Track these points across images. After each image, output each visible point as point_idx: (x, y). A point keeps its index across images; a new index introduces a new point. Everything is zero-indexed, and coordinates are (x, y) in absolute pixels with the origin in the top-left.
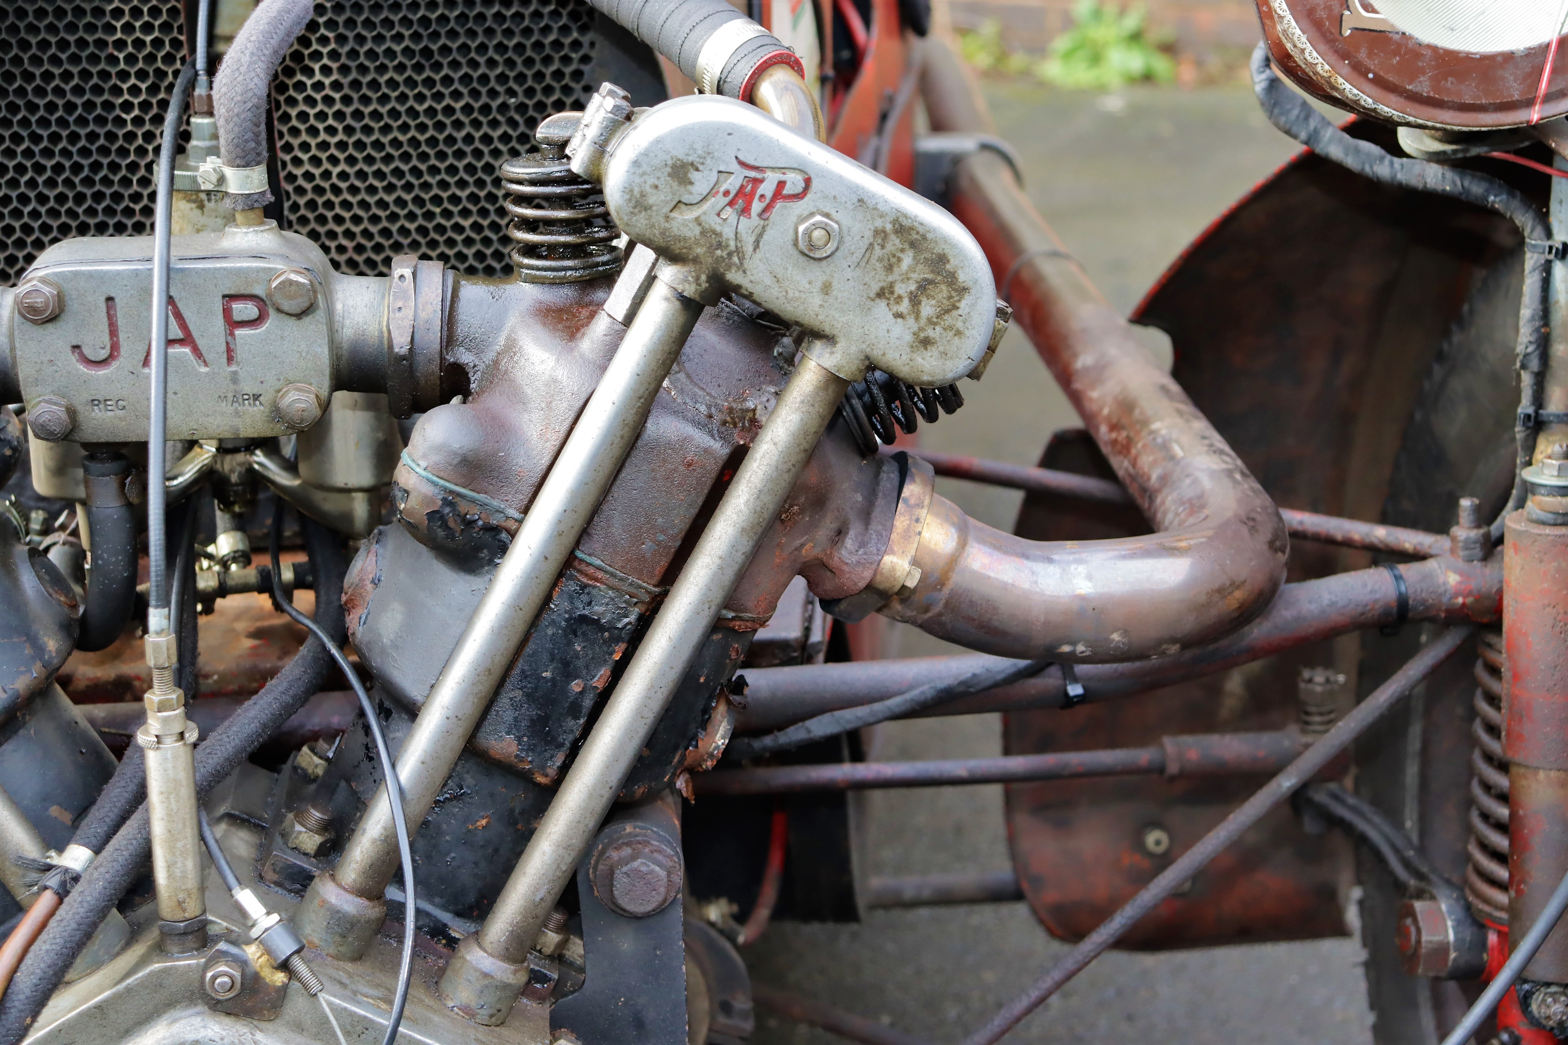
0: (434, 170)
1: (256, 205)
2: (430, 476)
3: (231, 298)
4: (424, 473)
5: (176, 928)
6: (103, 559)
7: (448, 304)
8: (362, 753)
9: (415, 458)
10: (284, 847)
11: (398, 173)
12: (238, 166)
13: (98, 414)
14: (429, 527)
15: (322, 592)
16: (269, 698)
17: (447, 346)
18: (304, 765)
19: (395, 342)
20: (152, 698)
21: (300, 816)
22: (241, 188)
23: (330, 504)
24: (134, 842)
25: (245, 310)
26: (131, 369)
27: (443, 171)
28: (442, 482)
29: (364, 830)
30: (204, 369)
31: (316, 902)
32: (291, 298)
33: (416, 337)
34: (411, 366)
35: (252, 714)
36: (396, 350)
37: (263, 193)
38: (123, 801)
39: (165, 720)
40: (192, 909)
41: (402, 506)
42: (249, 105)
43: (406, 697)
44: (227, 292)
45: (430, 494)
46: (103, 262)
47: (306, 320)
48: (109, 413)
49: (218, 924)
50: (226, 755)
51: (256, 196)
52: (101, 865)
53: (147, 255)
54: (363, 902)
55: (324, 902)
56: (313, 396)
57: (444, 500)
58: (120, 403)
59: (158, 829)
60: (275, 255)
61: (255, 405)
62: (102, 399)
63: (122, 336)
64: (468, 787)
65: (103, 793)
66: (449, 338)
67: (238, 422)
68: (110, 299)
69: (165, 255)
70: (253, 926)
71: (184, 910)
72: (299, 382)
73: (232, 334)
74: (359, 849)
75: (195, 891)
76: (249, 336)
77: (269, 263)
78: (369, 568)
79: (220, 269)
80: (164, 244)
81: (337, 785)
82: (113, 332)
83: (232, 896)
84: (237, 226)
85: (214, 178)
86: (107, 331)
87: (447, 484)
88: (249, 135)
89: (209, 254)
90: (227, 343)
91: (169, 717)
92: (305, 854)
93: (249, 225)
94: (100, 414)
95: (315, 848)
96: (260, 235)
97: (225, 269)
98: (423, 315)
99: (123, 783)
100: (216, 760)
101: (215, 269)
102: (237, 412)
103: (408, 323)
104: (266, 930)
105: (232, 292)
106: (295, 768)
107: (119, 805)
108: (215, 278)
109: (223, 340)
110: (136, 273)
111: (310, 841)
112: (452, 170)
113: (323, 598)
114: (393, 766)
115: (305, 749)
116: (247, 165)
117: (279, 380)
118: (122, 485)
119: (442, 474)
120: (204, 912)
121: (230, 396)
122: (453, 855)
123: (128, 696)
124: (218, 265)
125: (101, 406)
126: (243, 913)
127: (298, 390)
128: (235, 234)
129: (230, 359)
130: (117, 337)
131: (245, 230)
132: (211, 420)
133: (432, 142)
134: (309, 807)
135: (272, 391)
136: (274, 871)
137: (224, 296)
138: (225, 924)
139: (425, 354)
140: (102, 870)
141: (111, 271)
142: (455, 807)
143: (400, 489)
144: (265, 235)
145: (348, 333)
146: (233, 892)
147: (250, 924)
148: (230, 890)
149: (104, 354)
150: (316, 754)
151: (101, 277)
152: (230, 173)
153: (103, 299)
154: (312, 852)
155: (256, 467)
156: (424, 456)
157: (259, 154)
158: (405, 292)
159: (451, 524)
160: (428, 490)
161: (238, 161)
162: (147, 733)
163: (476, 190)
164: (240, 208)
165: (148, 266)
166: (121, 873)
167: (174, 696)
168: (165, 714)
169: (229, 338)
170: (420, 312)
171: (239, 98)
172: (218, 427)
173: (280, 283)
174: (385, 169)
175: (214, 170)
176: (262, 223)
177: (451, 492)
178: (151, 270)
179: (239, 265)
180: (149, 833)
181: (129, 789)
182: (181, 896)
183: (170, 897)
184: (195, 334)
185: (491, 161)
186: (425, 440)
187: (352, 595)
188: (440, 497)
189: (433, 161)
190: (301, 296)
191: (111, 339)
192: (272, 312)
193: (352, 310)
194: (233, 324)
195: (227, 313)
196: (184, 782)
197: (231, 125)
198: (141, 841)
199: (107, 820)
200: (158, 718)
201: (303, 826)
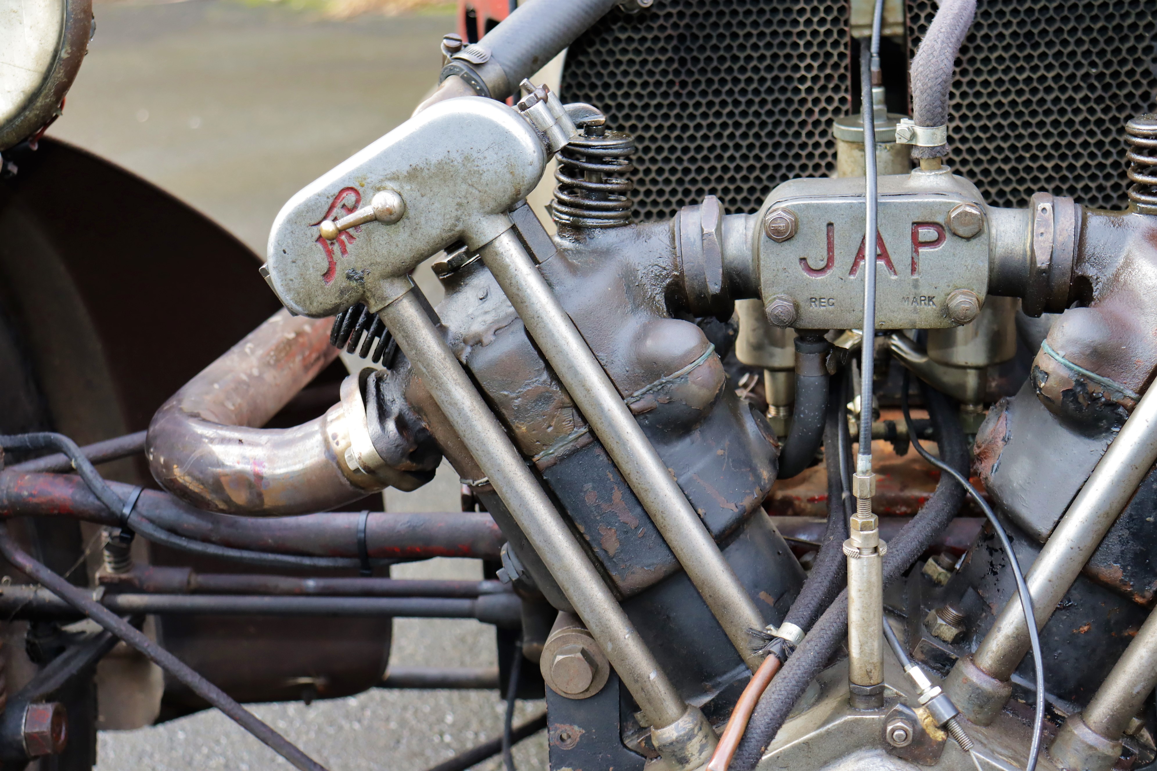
0: (1027, 125)
1: (938, 155)
2: (1068, 363)
3: (918, 224)
4: (1062, 360)
5: (864, 690)
6: (804, 414)
7: (1079, 230)
8: (987, 568)
9: (1055, 348)
10: (928, 634)
11: (999, 127)
12: (928, 126)
13: (814, 308)
14: (1063, 402)
15: (946, 444)
16: (923, 523)
17: (1077, 263)
18: (930, 572)
19: (1038, 259)
20: (857, 519)
21: (941, 613)
22: (928, 142)
23: (949, 377)
24: (835, 625)
25: (927, 234)
26: (841, 276)
27: (1034, 125)
28: (1076, 368)
29: (999, 629)
30: (894, 277)
31: (960, 679)
32: (965, 225)
33: (1054, 256)
34: (1048, 277)
35: (912, 534)
36: (1039, 265)
37: (943, 146)
38: (820, 593)
39: (866, 538)
40: (875, 679)
41: (1043, 385)
42: (940, 80)
43: (1032, 528)
44: (916, 220)
45: (1067, 376)
46: (825, 197)
47: (974, 242)
48: (822, 308)
49: (891, 691)
50: (896, 564)
51: (938, 149)
52: (811, 640)
53: (858, 192)
54: (996, 682)
55: (967, 680)
56: (975, 299)
57: (1077, 381)
58: (831, 300)
59: (855, 616)
60: (952, 193)
61: (929, 304)
62: (818, 298)
63: (836, 252)
64: (1074, 601)
65: (805, 586)
66: (1080, 257)
67: (915, 317)
68: (830, 224)
69: (874, 193)
70: (921, 694)
71: (871, 678)
72: (964, 288)
73: (917, 252)
74: (995, 642)
75: (878, 664)
76: (929, 253)
77: (949, 198)
78: (1000, 429)
79: (912, 203)
80: (873, 185)
81: (966, 591)
82: (830, 248)
83: (905, 671)
84: (921, 170)
85: (908, 135)
86: (826, 247)
87: (1081, 370)
88: (938, 103)
89: (902, 192)
90: (912, 258)
91: (868, 535)
92: (944, 641)
93: (931, 170)
94: (816, 308)
95: (952, 637)
96: (939, 177)
97: (916, 203)
98: (1060, 239)
99: (819, 580)
100: (889, 568)
101: (909, 203)
102: (915, 309)
103: (1048, 245)
104: (932, 699)
105: (920, 220)
106: (923, 574)
107: (818, 595)
108: (908, 209)
109: (910, 255)
110: (851, 206)
111: (949, 632)
112: (1041, 124)
113: (947, 448)
114: (1025, 581)
115: (931, 561)
116: (934, 125)
117: (949, 286)
118: (824, 361)
119: (1076, 362)
120: (883, 681)
121: (911, 297)
122: (1059, 651)
123: (790, 511)
124: (911, 200)
125: (817, 303)
126: (913, 684)
127: (964, 294)
128: (920, 176)
129: (913, 270)
130: (833, 252)
131: (928, 174)
132: (895, 315)
133: (1027, 103)
134: (948, 606)
135: (943, 295)
136: (922, 652)
137: (913, 223)
138: (895, 690)
139: (1060, 269)
140: (812, 643)
141: (833, 204)
142: (1064, 615)
143: (1042, 372)
144: (943, 177)
145: (1000, 251)
146: (906, 668)
147: (919, 692)
148: (903, 666)
149: (822, 264)
150: (939, 565)
151: (826, 208)
152: (920, 131)
153: (825, 224)
154: (950, 640)
155: (893, 348)
156: (1062, 347)
157: (943, 117)
158: (1047, 221)
159: (1081, 400)
160: (1064, 373)
161: (928, 122)
162: (850, 545)
163: (1059, 140)
164: (926, 157)
165: (861, 201)
166: (826, 646)
167: (873, 520)
168: (865, 533)
169: (914, 254)
170: (1057, 236)
171: (932, 75)
172: (900, 320)
173: (958, 214)
174: (989, 124)
175: (909, 129)
176: (939, 169)
177: (1083, 375)
178: (865, 203)
179: (926, 200)
180: (846, 618)
181: (824, 584)
182: (869, 667)
183: (860, 668)
184: (890, 251)
185: (1073, 117)
186: (1064, 335)
187: (985, 449)
188: (1074, 379)
189: (1027, 118)
190: (973, 224)
191: (828, 253)
192: (948, 235)
193: (1003, 234)
194: (917, 244)
195: (914, 235)
196: (876, 584)
197: (925, 95)
198: (839, 624)
199: (810, 606)
200: (860, 535)
201: (943, 620)
